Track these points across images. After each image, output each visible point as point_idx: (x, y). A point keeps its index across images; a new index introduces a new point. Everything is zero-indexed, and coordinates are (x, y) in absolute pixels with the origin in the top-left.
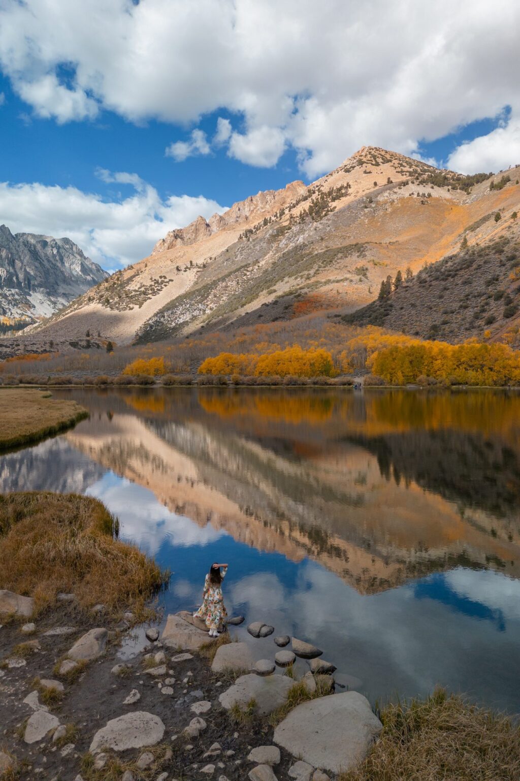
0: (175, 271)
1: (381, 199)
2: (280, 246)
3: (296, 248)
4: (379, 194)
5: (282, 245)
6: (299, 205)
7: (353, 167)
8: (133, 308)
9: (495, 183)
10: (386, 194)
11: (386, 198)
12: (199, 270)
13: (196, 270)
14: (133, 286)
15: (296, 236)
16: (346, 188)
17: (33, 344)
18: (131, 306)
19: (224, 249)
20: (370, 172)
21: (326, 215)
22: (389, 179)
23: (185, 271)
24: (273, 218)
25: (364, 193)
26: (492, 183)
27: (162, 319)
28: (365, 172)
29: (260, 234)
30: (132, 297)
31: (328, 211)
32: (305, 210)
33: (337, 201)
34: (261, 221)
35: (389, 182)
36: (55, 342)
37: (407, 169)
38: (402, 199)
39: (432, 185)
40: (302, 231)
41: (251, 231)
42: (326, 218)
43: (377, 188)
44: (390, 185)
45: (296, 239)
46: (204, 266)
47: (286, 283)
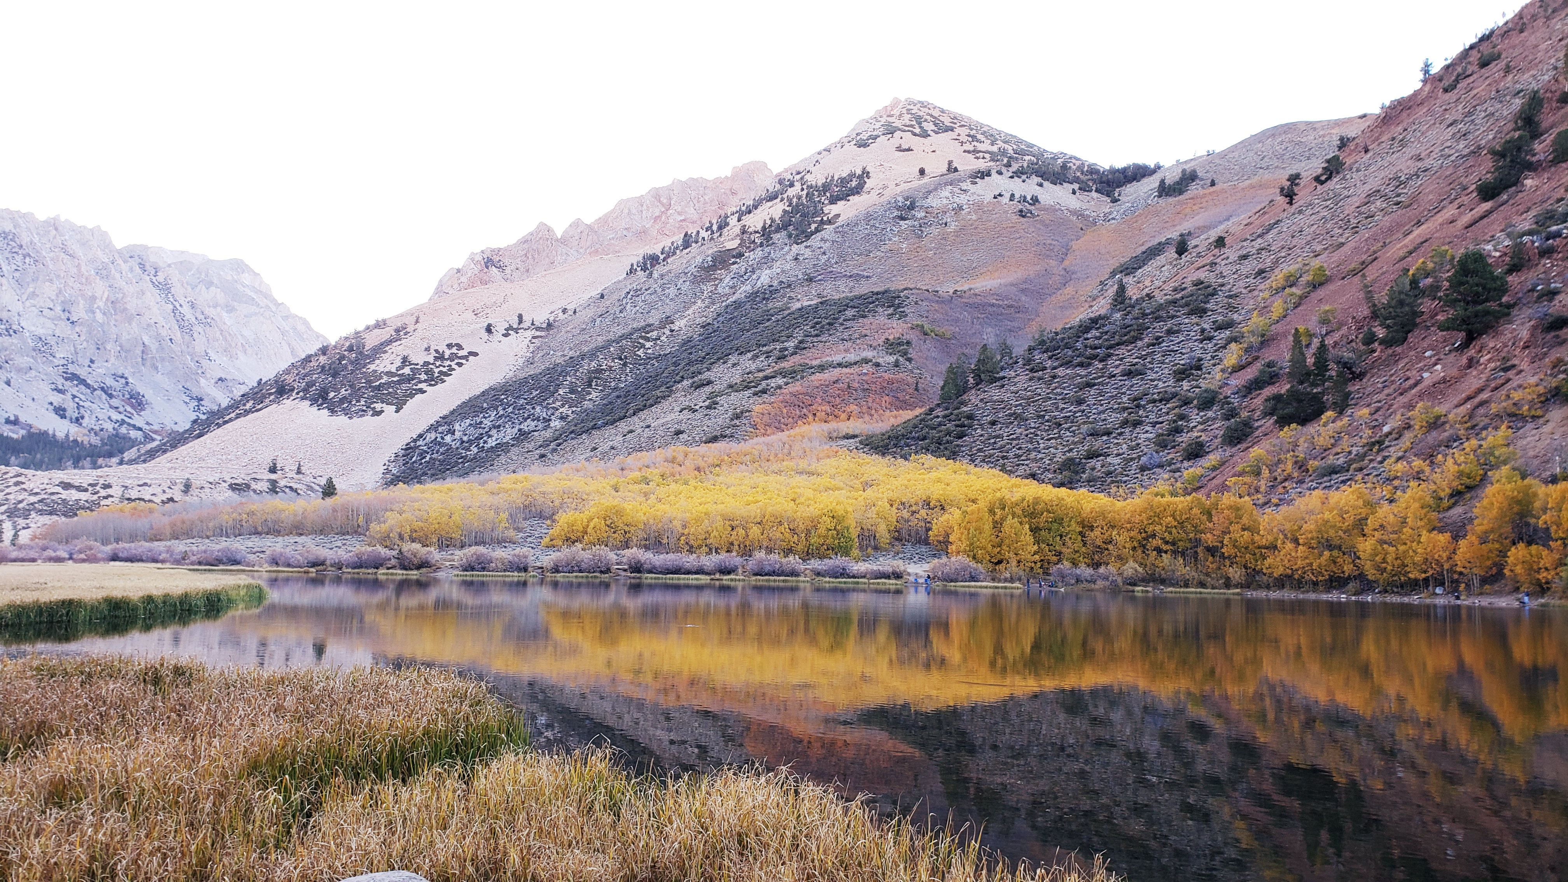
0: (485, 335)
1: (934, 202)
2: (720, 290)
3: (753, 296)
4: (930, 192)
5: (723, 288)
6: (760, 209)
7: (876, 137)
8: (382, 411)
9: (1167, 182)
10: (946, 192)
11: (945, 201)
12: (538, 333)
13: (529, 334)
14: (386, 364)
15: (753, 272)
16: (860, 177)
17: (145, 484)
18: (378, 406)
19: (595, 292)
20: (909, 150)
21: (817, 230)
22: (950, 163)
23: (506, 335)
24: (703, 234)
25: (898, 190)
26: (1162, 182)
27: (448, 439)
28: (899, 149)
29: (676, 263)
30: (378, 388)
31: (822, 222)
32: (772, 220)
33: (841, 203)
34: (679, 239)
35: (952, 169)
36: (196, 483)
37: (985, 146)
38: (979, 207)
39: (1040, 180)
40: (767, 261)
41: (654, 260)
42: (819, 236)
43: (926, 180)
44: (951, 175)
45: (754, 277)
46: (550, 326)
47: (734, 365)
